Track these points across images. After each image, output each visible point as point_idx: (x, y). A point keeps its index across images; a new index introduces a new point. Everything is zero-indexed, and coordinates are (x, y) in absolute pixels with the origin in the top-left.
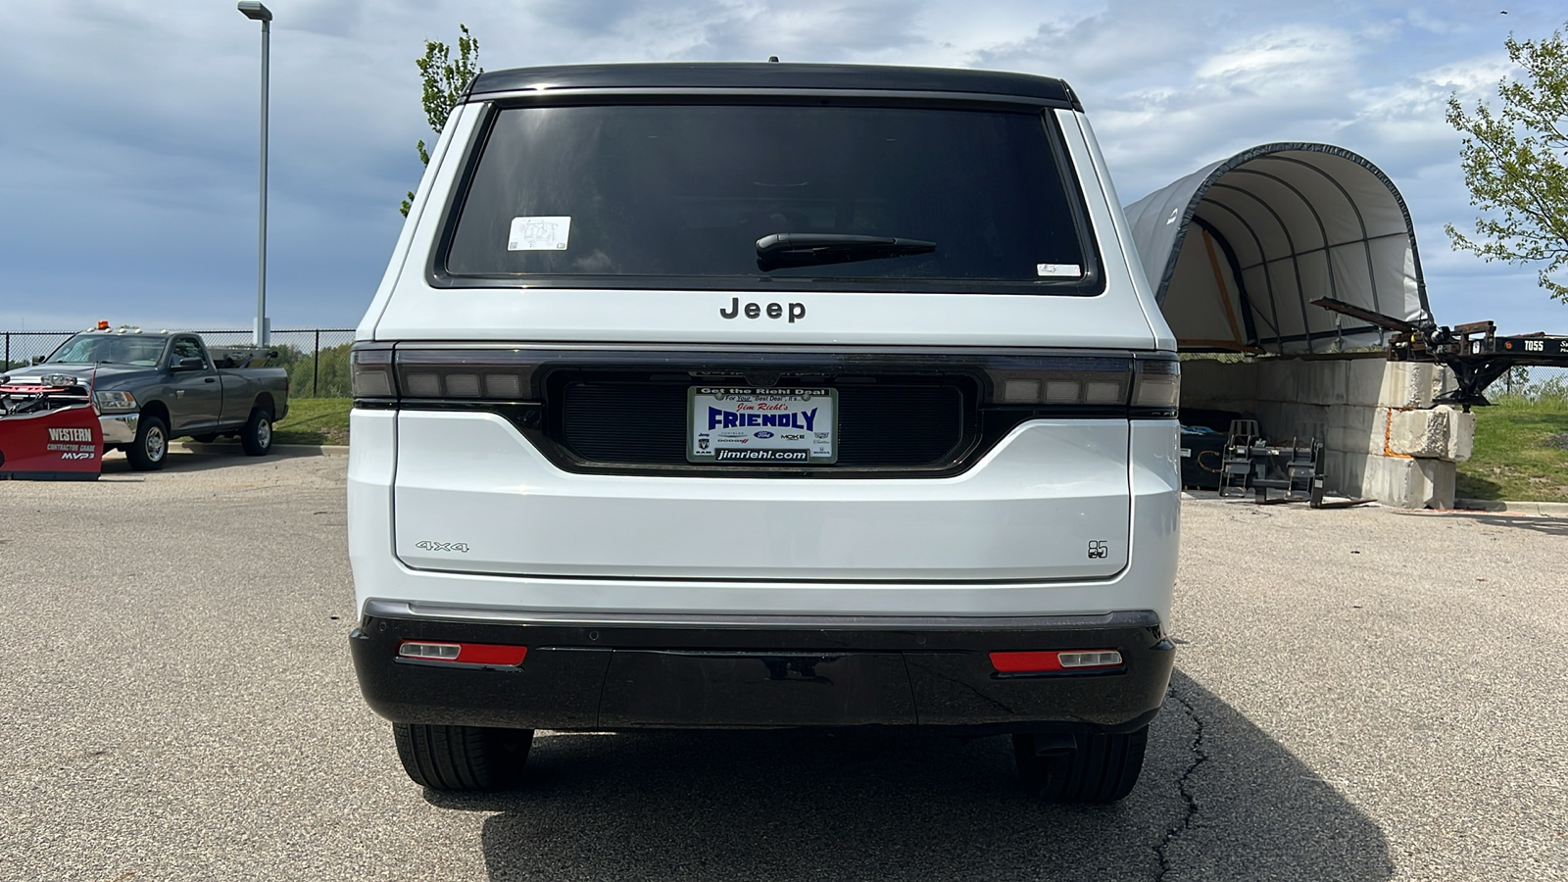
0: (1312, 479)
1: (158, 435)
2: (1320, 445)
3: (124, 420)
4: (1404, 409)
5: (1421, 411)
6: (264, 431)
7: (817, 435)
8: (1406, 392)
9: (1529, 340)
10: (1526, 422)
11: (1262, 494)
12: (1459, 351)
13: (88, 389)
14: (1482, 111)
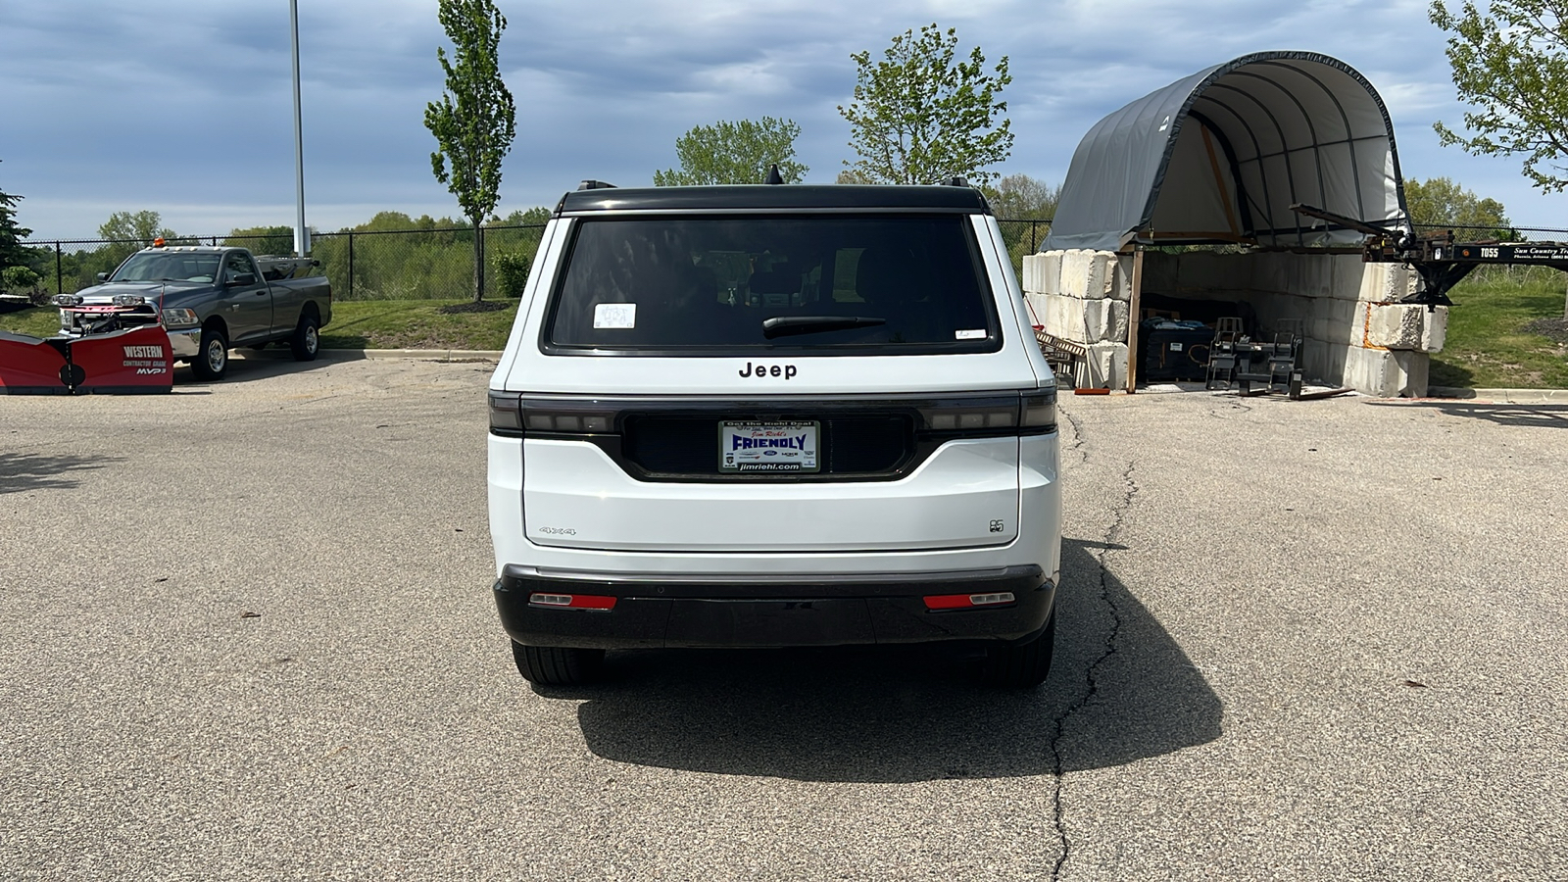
0: (1291, 373)
1: (218, 348)
2: (1299, 341)
3: (188, 334)
4: (1383, 304)
5: (1397, 306)
6: (312, 337)
7: (806, 453)
8: (1384, 288)
9: (1485, 247)
10: (1511, 306)
11: (1246, 389)
12: (1422, 257)
13: (154, 307)
14: (1469, 9)
